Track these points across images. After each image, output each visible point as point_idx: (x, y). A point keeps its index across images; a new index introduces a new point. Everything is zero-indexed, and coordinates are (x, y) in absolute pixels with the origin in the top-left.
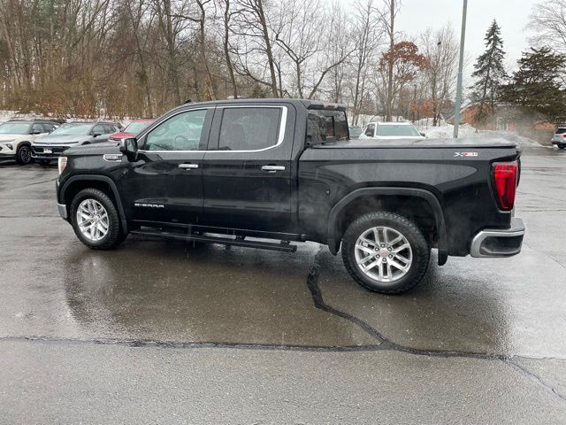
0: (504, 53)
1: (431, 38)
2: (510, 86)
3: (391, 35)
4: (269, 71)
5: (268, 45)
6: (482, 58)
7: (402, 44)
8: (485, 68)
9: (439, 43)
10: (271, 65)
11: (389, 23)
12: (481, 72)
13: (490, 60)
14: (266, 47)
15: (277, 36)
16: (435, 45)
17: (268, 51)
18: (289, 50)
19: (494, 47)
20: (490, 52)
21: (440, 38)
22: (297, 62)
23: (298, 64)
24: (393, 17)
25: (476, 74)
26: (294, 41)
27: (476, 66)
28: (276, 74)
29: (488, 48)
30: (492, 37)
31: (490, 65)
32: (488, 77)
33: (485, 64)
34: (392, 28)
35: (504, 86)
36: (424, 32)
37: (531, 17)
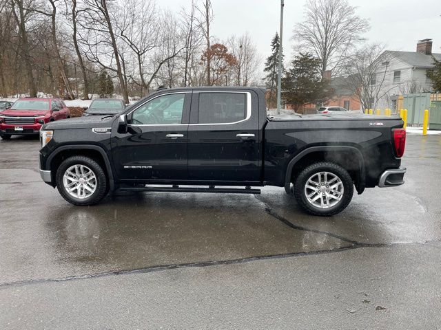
0: (283, 56)
1: (235, 42)
3: (208, 39)
4: (114, 60)
5: (113, 39)
6: (270, 59)
7: (217, 46)
8: (272, 66)
9: (241, 47)
10: (117, 55)
11: (206, 29)
12: (270, 68)
13: (275, 60)
14: (111, 40)
15: (122, 32)
16: (238, 47)
17: (114, 44)
18: (132, 45)
19: (277, 52)
20: (275, 55)
21: (241, 43)
22: (138, 53)
23: (139, 55)
24: (208, 25)
25: (266, 69)
26: (136, 38)
27: (267, 64)
28: (121, 63)
29: (274, 52)
30: (276, 44)
31: (275, 64)
32: (274, 72)
33: (272, 63)
34: (208, 33)
36: (230, 38)
37: (295, 31)
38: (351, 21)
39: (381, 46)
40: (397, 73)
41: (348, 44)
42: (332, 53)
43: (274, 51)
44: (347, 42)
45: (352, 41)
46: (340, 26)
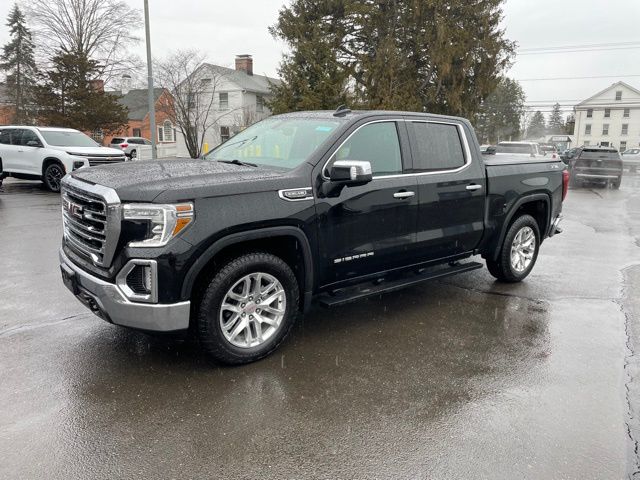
0: (34, 46)
2: (48, 87)
6: (8, 49)
8: (12, 63)
13: (17, 53)
19: (20, 38)
20: (17, 42)
27: (4, 58)
29: (13, 38)
30: (16, 25)
31: (18, 58)
33: (12, 56)
35: (40, 86)
38: (116, 8)
39: (199, 55)
40: (224, 96)
41: (115, 43)
42: (91, 52)
43: (15, 36)
44: (114, 39)
45: (121, 39)
46: (100, 13)
